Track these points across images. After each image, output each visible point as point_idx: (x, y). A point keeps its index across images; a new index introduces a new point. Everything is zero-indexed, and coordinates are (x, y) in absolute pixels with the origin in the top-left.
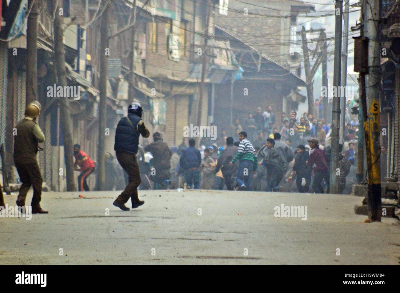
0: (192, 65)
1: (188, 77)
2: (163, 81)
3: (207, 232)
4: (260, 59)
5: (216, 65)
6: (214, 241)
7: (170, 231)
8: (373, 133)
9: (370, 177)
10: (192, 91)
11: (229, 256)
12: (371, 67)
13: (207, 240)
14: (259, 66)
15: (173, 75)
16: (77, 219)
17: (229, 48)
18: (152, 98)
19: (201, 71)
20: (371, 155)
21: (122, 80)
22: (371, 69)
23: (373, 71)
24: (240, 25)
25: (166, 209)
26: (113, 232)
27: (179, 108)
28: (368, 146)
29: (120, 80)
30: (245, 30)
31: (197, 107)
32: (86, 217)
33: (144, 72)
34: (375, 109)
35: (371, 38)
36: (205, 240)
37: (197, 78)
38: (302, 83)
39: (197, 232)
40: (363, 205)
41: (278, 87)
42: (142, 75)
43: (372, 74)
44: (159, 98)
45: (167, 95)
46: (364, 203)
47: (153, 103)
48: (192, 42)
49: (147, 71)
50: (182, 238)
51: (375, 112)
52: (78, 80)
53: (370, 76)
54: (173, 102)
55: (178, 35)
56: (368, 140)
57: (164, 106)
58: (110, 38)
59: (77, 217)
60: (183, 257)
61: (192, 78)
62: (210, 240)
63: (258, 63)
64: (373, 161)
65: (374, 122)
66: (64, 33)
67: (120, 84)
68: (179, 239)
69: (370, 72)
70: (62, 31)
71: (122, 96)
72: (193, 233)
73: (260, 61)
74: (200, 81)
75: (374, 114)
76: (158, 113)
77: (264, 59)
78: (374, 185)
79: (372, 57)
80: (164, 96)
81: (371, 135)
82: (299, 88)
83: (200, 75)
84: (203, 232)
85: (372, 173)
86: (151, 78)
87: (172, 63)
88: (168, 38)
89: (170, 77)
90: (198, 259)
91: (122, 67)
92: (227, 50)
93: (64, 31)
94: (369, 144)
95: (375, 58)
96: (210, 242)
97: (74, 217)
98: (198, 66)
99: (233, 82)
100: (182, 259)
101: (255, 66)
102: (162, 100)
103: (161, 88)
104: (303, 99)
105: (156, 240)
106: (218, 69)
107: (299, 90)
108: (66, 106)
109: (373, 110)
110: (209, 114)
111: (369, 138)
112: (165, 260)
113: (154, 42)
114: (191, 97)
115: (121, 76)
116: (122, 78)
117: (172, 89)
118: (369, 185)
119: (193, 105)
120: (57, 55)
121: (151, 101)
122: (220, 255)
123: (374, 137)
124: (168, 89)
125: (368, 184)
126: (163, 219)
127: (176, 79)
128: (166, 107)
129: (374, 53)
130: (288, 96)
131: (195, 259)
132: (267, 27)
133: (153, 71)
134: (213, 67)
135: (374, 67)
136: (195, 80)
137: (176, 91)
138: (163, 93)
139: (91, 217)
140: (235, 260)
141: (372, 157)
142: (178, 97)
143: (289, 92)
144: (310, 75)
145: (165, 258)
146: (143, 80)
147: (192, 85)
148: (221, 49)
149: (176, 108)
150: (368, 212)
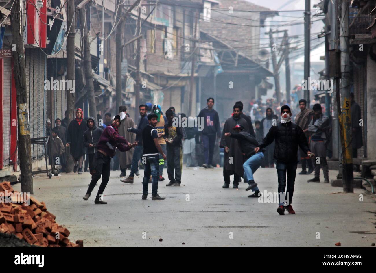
0: (183, 63)
1: (181, 73)
2: (161, 77)
3: (220, 205)
4: (237, 56)
5: (202, 62)
6: (227, 213)
7: (192, 205)
8: (345, 124)
9: (344, 158)
10: (184, 83)
11: (243, 225)
12: (343, 73)
13: (222, 212)
14: (236, 61)
15: (168, 71)
16: (117, 196)
17: (212, 48)
18: (153, 90)
19: (191, 68)
20: (344, 142)
21: (129, 77)
22: (343, 74)
23: (344, 76)
24: (219, 29)
25: (184, 186)
26: (148, 206)
27: (173, 98)
28: (342, 134)
29: (127, 77)
30: (223, 32)
31: (189, 97)
32: (123, 194)
33: (146, 70)
34: (347, 105)
35: (342, 50)
36: (220, 212)
37: (188, 73)
38: (270, 74)
39: (212, 205)
40: (338, 179)
41: (252, 78)
42: (144, 72)
43: (344, 78)
44: (157, 90)
45: (164, 88)
46: (338, 177)
47: (153, 94)
48: (182, 45)
49: (148, 69)
50: (203, 211)
51: (347, 108)
52: (99, 81)
53: (343, 80)
54: (168, 93)
55: (172, 39)
56: (342, 130)
57: (162, 96)
58: (123, 46)
59: (117, 195)
60: (209, 227)
61: (184, 73)
62: (225, 211)
63: (235, 60)
64: (346, 146)
65: (346, 115)
66: (91, 46)
67: (127, 79)
68: (201, 211)
69: (343, 77)
70: (89, 44)
71: (129, 90)
72: (210, 206)
73: (237, 58)
74: (190, 75)
75: (346, 109)
76: (157, 102)
77: (240, 56)
78: (347, 165)
79: (344, 65)
80: (161, 88)
81: (344, 125)
82: (268, 78)
83: (190, 71)
84: (217, 205)
85: (346, 155)
86: (151, 74)
87: (167, 61)
88: (164, 41)
89: (166, 73)
90: (221, 228)
91: (129, 67)
92: (210, 50)
93: (91, 44)
94: (342, 133)
95: (346, 66)
96: (225, 213)
97: (114, 195)
98: (189, 64)
99: (215, 75)
100: (209, 229)
101: (233, 62)
102: (160, 92)
103: (159, 82)
104: (271, 87)
105: (183, 213)
106: (203, 65)
107: (268, 79)
108: (93, 103)
109: (345, 106)
110: (197, 101)
111: (343, 128)
112: (196, 229)
113: (153, 45)
114: (182, 88)
115: (127, 74)
116: (128, 75)
117: (167, 82)
118: (343, 165)
119: (185, 95)
120: (85, 63)
121: (152, 93)
122: (236, 225)
123: (347, 127)
124: (164, 83)
125: (343, 163)
126: (183, 195)
127: (171, 74)
128: (164, 96)
129: (345, 62)
130: (259, 85)
131: (218, 228)
132: (241, 30)
133: (152, 69)
134: (200, 64)
135: (345, 72)
136: (186, 75)
137: (171, 84)
138: (161, 86)
139: (127, 194)
140: (249, 228)
141: (345, 143)
142: (172, 89)
143: (260, 82)
144: (277, 67)
145: (195, 228)
146: (145, 76)
147: (184, 78)
148: (206, 49)
149: (171, 97)
150: (344, 185)
